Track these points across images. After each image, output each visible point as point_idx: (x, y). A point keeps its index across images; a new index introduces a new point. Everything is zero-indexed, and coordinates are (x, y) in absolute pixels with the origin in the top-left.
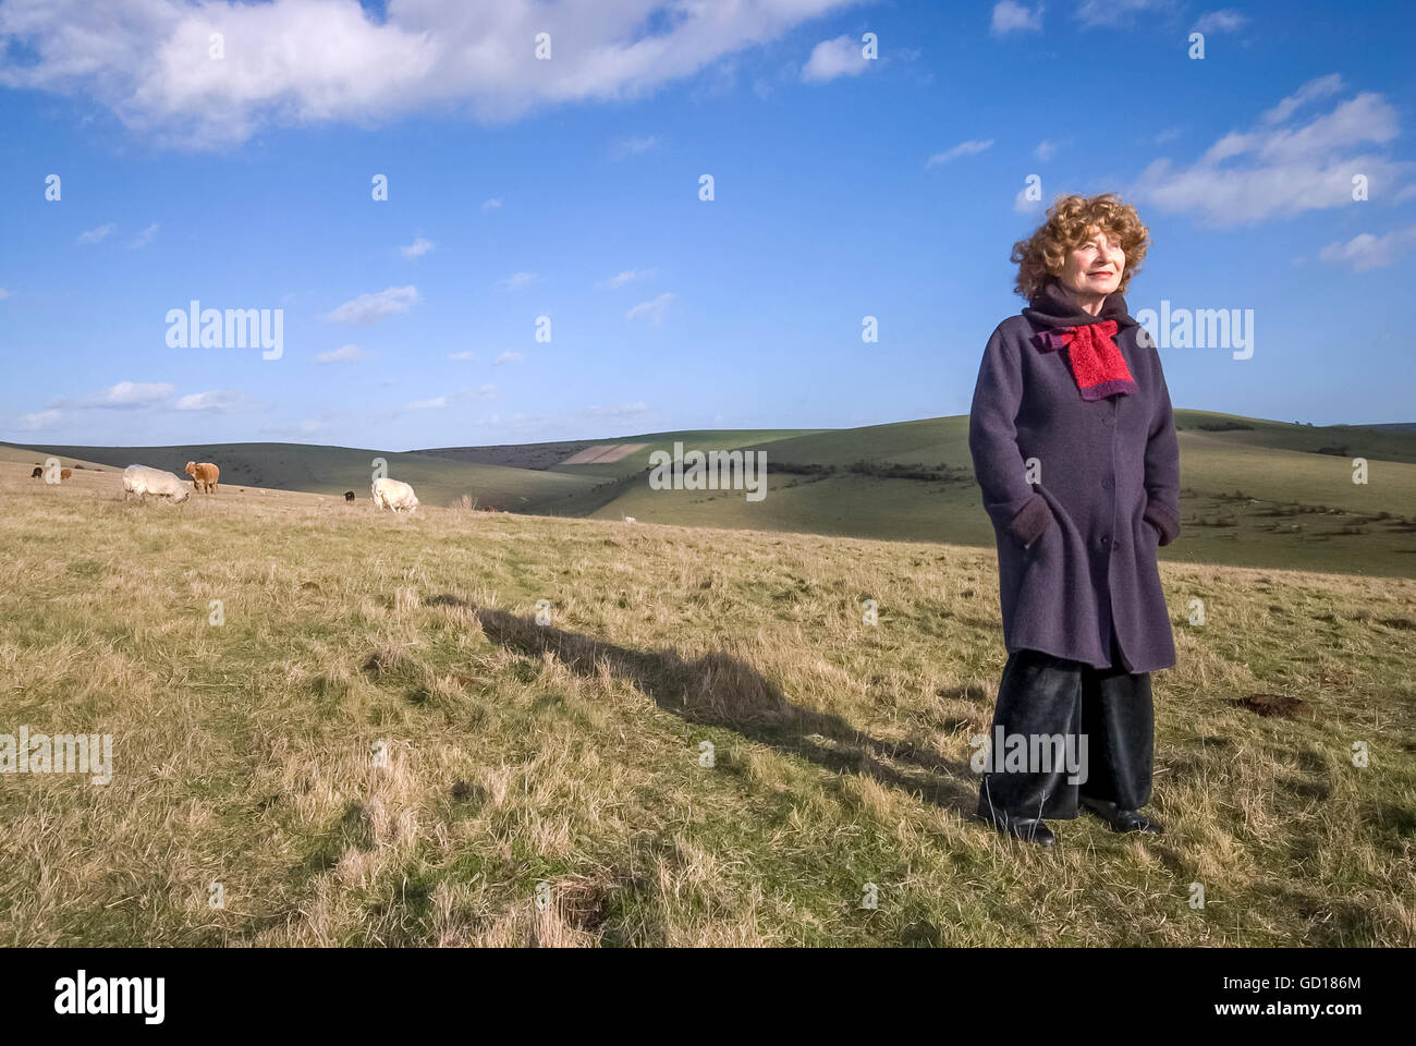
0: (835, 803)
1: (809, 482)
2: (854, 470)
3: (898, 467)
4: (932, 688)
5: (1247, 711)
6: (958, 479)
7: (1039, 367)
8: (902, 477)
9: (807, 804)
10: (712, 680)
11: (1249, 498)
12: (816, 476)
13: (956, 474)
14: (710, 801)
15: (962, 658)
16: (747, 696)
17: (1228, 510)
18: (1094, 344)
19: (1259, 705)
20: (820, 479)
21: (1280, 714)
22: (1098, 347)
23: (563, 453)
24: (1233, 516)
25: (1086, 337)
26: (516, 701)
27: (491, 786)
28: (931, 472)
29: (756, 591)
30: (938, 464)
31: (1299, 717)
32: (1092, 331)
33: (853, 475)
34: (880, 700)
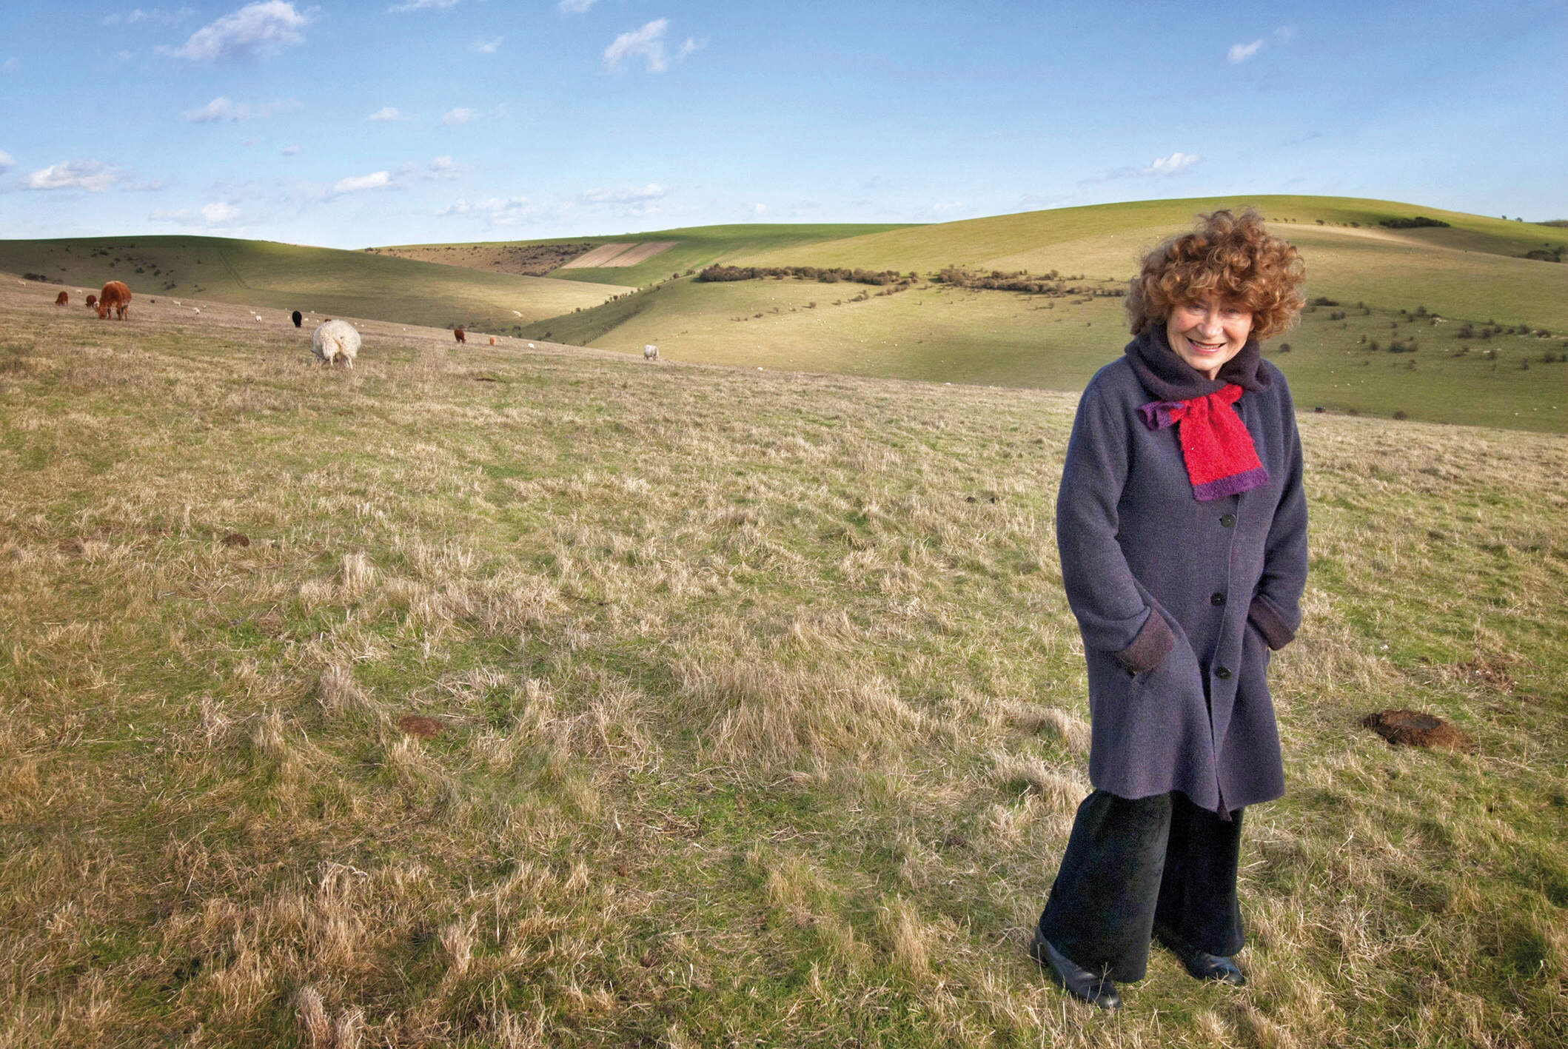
0: (865, 946)
1: (881, 294)
2: (939, 280)
3: (996, 275)
4: (1001, 716)
5: (1375, 736)
6: (1071, 292)
7: (1145, 449)
8: (1001, 288)
9: (833, 950)
10: (734, 725)
11: (1435, 316)
12: (892, 287)
13: (1069, 285)
14: (718, 942)
15: (1043, 650)
16: (774, 748)
17: (1407, 332)
18: (1211, 421)
19: (1389, 727)
20: (897, 290)
21: (1413, 743)
22: (1217, 424)
23: (565, 253)
24: (1412, 339)
25: (1202, 412)
26: (491, 761)
27: (454, 946)
28: (1037, 282)
29: (801, 526)
30: (1048, 272)
31: (1434, 748)
32: (1210, 403)
33: (938, 286)
34: (934, 738)
